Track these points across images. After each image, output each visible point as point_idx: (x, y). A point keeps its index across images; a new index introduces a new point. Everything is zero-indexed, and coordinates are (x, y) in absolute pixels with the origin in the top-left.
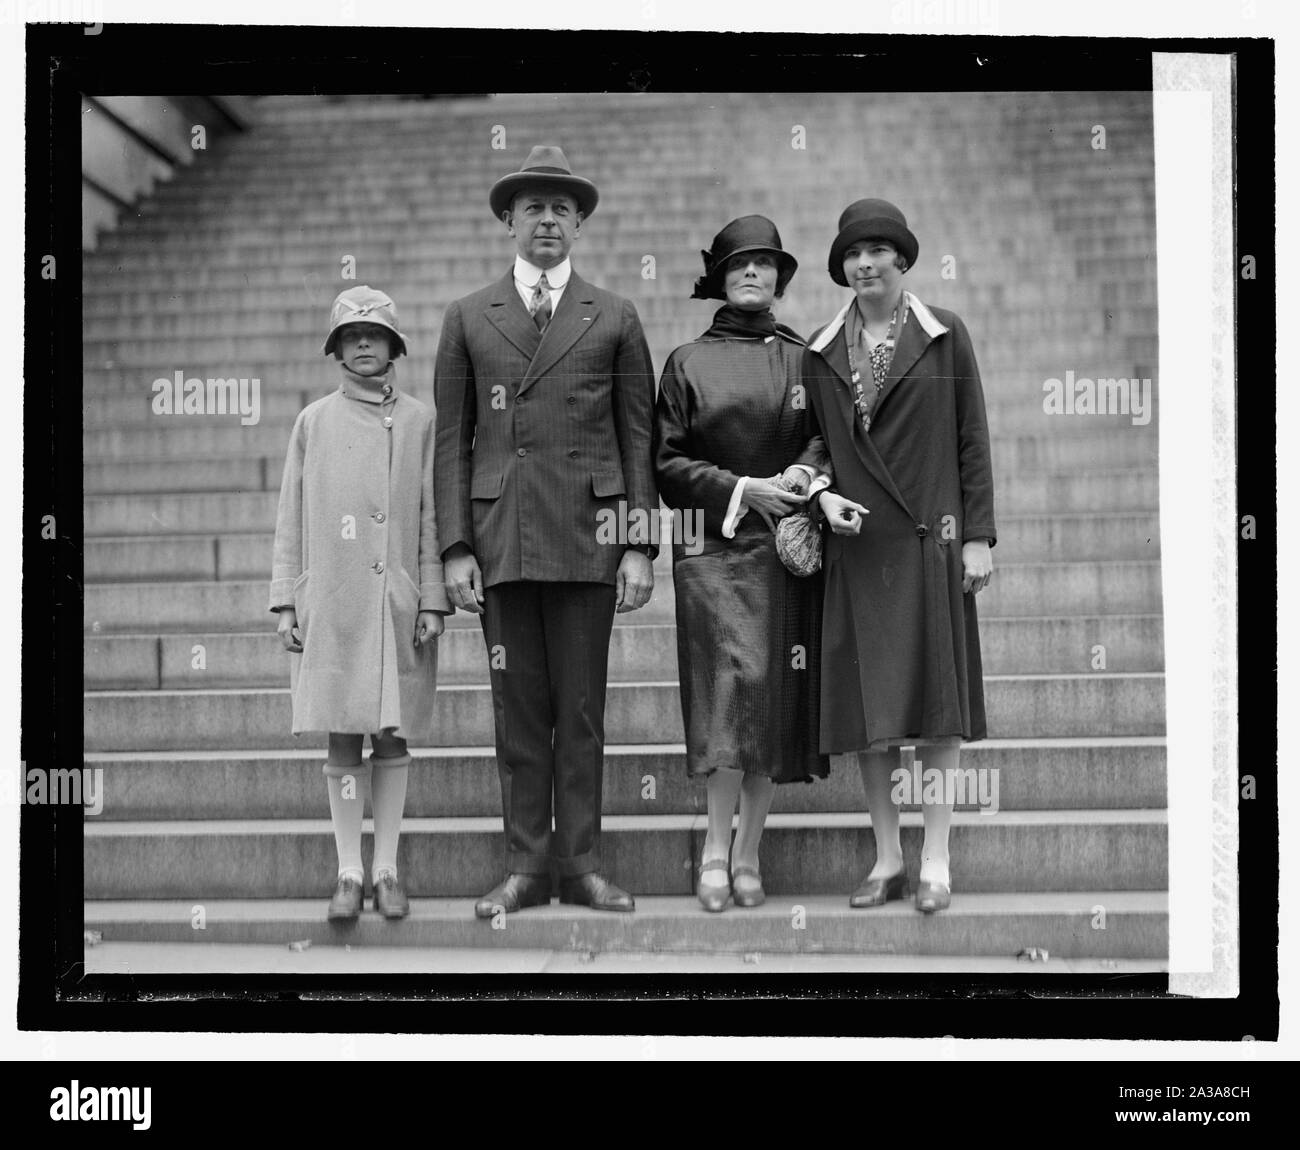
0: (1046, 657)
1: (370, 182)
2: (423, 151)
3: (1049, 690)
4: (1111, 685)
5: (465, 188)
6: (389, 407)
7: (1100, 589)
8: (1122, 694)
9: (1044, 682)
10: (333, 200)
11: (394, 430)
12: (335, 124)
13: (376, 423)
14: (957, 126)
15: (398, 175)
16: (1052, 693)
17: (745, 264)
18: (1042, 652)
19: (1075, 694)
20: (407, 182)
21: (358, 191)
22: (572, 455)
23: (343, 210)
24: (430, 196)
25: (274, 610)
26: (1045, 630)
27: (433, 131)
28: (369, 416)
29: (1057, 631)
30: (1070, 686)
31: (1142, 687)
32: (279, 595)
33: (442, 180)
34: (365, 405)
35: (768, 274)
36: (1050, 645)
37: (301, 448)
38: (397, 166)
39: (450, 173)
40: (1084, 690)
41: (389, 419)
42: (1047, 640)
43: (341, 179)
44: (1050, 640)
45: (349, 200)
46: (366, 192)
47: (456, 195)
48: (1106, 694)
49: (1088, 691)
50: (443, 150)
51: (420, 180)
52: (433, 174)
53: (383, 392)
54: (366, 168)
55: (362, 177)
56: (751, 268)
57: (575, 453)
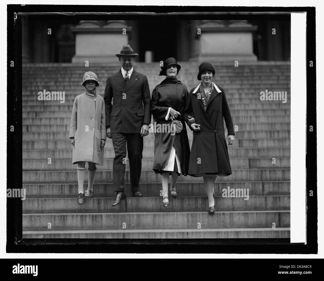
0: (219, 223)
1: (39, 84)
2: (53, 76)
3: (220, 234)
4: (237, 233)
5: (64, 86)
6: (95, 97)
7: (233, 203)
8: (240, 236)
9: (219, 232)
10: (29, 88)
11: (96, 102)
12: (31, 68)
13: (92, 100)
14: (191, 74)
15: (46, 82)
16: (221, 235)
17: (171, 68)
18: (218, 222)
19: (228, 235)
20: (49, 84)
21: (35, 86)
22: (132, 107)
23: (31, 91)
24: (55, 88)
25: (70, 138)
26: (219, 216)
27: (57, 71)
28: (91, 99)
29: (222, 216)
30: (226, 233)
31: (245, 234)
32: (71, 135)
33: (58, 84)
34: (90, 96)
35: (175, 69)
36: (220, 220)
37: (76, 105)
38: (46, 80)
39: (60, 82)
40: (230, 234)
41: (95, 99)
42: (219, 218)
43: (31, 83)
44: (220, 219)
45: (33, 88)
46: (38, 86)
47: (62, 88)
48: (236, 235)
49: (231, 235)
50: (59, 76)
51: (52, 84)
52: (56, 82)
53: (94, 94)
54: (39, 80)
55: (37, 83)
56: (172, 68)
57: (133, 107)
